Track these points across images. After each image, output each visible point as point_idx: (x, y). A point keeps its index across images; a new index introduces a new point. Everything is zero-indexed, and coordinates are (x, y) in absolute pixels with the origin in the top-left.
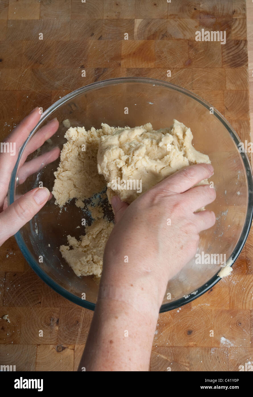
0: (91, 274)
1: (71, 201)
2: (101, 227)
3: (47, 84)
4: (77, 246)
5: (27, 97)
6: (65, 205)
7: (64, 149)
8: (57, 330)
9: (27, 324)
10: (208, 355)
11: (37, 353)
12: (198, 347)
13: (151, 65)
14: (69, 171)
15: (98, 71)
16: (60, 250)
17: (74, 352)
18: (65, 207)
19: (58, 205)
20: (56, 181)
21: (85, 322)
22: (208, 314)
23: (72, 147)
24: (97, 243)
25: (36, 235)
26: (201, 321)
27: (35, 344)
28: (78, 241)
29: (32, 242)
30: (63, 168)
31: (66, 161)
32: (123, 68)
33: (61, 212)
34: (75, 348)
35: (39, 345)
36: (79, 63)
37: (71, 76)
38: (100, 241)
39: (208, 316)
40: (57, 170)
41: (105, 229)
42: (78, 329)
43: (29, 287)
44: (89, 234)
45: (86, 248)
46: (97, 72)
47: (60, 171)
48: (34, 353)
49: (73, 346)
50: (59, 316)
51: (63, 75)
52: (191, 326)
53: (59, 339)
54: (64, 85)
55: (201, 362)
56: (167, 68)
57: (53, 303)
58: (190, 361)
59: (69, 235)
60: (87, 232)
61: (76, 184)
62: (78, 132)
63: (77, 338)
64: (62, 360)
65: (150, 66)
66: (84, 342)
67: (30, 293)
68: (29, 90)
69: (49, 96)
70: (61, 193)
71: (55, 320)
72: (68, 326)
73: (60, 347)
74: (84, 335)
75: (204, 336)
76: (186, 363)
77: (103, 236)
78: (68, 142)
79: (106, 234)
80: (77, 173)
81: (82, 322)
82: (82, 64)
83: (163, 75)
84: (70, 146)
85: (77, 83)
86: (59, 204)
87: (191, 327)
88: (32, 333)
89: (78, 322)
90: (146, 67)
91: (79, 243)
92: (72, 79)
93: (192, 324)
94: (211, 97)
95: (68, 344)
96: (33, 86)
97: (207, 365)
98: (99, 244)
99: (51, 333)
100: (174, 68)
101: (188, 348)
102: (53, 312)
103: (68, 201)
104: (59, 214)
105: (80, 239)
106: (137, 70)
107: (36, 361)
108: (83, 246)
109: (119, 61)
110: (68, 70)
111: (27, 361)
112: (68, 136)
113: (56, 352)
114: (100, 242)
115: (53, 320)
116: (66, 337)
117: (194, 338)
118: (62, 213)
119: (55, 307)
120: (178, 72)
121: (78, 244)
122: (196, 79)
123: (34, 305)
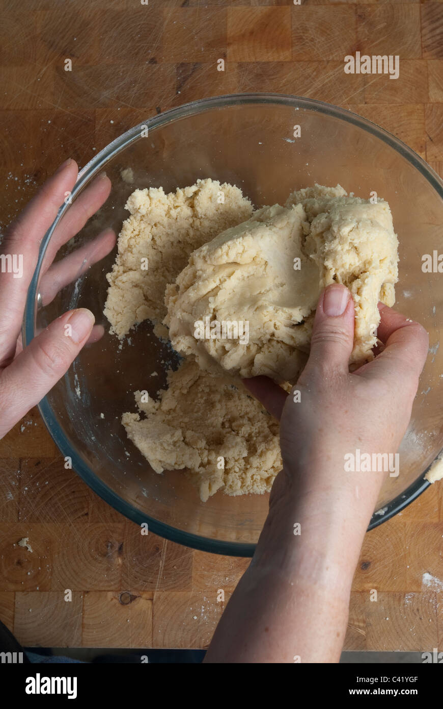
0: (182, 467)
1: (139, 325)
2: (197, 373)
3: (86, 95)
4: (154, 411)
5: (49, 122)
6: (128, 333)
7: (125, 229)
8: (118, 565)
9: (63, 554)
10: (400, 606)
11: (84, 607)
12: (381, 592)
13: (285, 55)
14: (135, 270)
15: (184, 68)
16: (122, 423)
17: (153, 604)
18: (129, 338)
19: (116, 334)
20: (110, 290)
21: (171, 549)
22: (400, 530)
23: (140, 227)
24: (191, 404)
25: (78, 398)
26: (386, 544)
27: (80, 591)
28: (154, 401)
29: (71, 414)
30: (123, 265)
31: (129, 254)
32: (230, 62)
33: (120, 347)
34: (155, 597)
35: (88, 592)
36: (145, 55)
37: (132, 79)
38: (196, 401)
39: (400, 534)
40: (112, 269)
41: (204, 377)
42: (159, 562)
43: (65, 485)
44: (174, 388)
45: (170, 414)
46: (181, 71)
47: (118, 272)
48: (78, 606)
49: (150, 593)
50: (123, 539)
51: (116, 77)
52: (367, 553)
53: (125, 581)
54: (118, 98)
55: (388, 619)
56: (315, 61)
57: (111, 516)
58: (366, 618)
59: (137, 390)
60: (172, 383)
61: (148, 293)
62: (150, 198)
63: (157, 578)
64: (131, 619)
65: (282, 58)
66: (170, 585)
67: (67, 496)
68: (52, 109)
69: (90, 120)
70: (120, 313)
71: (115, 545)
72: (140, 556)
73: (128, 595)
74: (169, 574)
75: (392, 571)
76: (359, 622)
77: (201, 390)
78: (131, 218)
79: (207, 386)
80: (149, 273)
81: (166, 548)
82: (152, 57)
83: (308, 75)
84: (136, 224)
85: (143, 93)
86: (118, 332)
87: (368, 556)
88: (75, 571)
89: (158, 549)
90: (276, 61)
91: (157, 405)
92: (134, 87)
93: (368, 551)
94: (401, 117)
95: (141, 591)
96: (59, 101)
97: (399, 625)
98: (195, 405)
99: (108, 569)
100: (328, 62)
101: (363, 594)
102: (111, 531)
103: (134, 325)
104: (118, 352)
105: (159, 397)
106: (258, 67)
107: (83, 621)
108: (165, 412)
109: (222, 49)
110: (124, 69)
111: (65, 622)
112: (131, 206)
113: (118, 605)
114: (197, 403)
115: (112, 547)
116: (136, 578)
117: (373, 576)
118: (122, 351)
119: (114, 522)
120: (336, 70)
121: (154, 407)
122: (372, 82)
123: (75, 519)
